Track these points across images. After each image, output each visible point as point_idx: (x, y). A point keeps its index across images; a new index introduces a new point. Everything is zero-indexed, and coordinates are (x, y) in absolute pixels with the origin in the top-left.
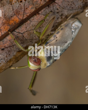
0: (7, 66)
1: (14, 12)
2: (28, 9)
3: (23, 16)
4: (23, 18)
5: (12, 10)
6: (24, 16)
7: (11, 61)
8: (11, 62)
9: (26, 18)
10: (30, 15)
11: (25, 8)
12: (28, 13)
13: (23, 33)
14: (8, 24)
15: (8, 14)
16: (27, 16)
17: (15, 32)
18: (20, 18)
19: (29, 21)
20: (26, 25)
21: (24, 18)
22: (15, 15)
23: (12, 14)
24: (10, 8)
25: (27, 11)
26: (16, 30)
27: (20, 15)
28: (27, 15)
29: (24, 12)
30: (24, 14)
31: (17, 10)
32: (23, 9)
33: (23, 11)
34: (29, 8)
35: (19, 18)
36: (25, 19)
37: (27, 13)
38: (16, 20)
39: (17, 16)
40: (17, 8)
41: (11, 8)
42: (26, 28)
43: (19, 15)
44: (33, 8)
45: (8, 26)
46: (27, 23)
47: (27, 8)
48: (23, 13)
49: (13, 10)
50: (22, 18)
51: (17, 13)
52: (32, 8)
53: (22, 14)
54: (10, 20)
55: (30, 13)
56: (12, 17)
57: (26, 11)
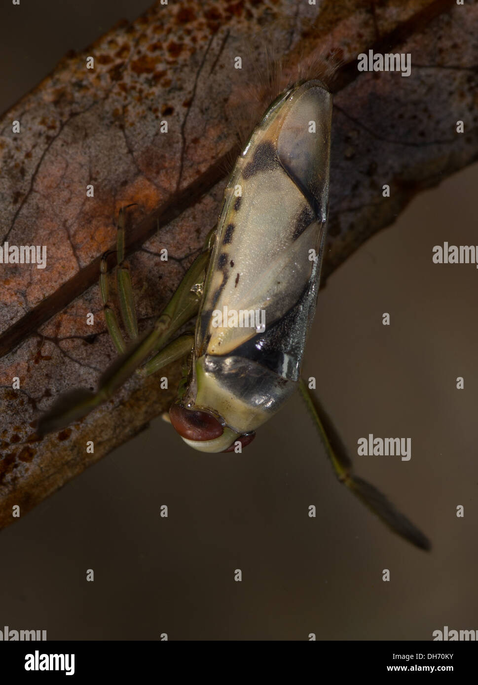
0: (125, 427)
1: (134, 162)
2: (203, 141)
3: (177, 176)
4: (179, 183)
5: (125, 151)
6: (186, 174)
7: (138, 399)
8: (139, 407)
9: (195, 182)
10: (211, 167)
11: (189, 138)
12: (205, 160)
13: (183, 256)
14: (108, 217)
15: (109, 171)
16: (197, 176)
17: (146, 255)
18: (167, 185)
19: (208, 200)
20: (194, 218)
21: (185, 184)
22: (139, 172)
23: (126, 172)
24: (115, 146)
25: (199, 151)
26: (147, 245)
27: (167, 172)
28: (198, 172)
29: (182, 159)
30: (182, 167)
31: (148, 150)
32: (180, 145)
33: (178, 155)
34: (206, 138)
35: (158, 187)
36: (190, 188)
37: (199, 163)
38: (147, 197)
39: (149, 180)
40: (149, 144)
41: (118, 143)
42: (198, 231)
43: (158, 173)
44: (227, 136)
45: (107, 226)
46: (199, 207)
47: (196, 141)
48: (178, 164)
49: (130, 151)
50: (175, 185)
51: (149, 164)
52: (220, 137)
53: (173, 168)
54: (118, 197)
55: (213, 162)
56: (125, 183)
57: (191, 151)
